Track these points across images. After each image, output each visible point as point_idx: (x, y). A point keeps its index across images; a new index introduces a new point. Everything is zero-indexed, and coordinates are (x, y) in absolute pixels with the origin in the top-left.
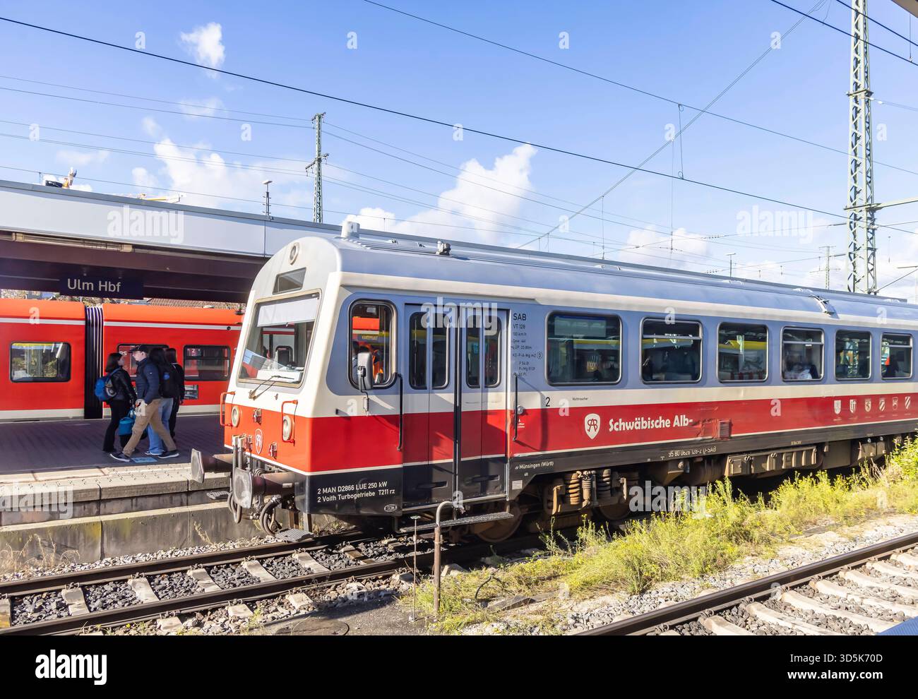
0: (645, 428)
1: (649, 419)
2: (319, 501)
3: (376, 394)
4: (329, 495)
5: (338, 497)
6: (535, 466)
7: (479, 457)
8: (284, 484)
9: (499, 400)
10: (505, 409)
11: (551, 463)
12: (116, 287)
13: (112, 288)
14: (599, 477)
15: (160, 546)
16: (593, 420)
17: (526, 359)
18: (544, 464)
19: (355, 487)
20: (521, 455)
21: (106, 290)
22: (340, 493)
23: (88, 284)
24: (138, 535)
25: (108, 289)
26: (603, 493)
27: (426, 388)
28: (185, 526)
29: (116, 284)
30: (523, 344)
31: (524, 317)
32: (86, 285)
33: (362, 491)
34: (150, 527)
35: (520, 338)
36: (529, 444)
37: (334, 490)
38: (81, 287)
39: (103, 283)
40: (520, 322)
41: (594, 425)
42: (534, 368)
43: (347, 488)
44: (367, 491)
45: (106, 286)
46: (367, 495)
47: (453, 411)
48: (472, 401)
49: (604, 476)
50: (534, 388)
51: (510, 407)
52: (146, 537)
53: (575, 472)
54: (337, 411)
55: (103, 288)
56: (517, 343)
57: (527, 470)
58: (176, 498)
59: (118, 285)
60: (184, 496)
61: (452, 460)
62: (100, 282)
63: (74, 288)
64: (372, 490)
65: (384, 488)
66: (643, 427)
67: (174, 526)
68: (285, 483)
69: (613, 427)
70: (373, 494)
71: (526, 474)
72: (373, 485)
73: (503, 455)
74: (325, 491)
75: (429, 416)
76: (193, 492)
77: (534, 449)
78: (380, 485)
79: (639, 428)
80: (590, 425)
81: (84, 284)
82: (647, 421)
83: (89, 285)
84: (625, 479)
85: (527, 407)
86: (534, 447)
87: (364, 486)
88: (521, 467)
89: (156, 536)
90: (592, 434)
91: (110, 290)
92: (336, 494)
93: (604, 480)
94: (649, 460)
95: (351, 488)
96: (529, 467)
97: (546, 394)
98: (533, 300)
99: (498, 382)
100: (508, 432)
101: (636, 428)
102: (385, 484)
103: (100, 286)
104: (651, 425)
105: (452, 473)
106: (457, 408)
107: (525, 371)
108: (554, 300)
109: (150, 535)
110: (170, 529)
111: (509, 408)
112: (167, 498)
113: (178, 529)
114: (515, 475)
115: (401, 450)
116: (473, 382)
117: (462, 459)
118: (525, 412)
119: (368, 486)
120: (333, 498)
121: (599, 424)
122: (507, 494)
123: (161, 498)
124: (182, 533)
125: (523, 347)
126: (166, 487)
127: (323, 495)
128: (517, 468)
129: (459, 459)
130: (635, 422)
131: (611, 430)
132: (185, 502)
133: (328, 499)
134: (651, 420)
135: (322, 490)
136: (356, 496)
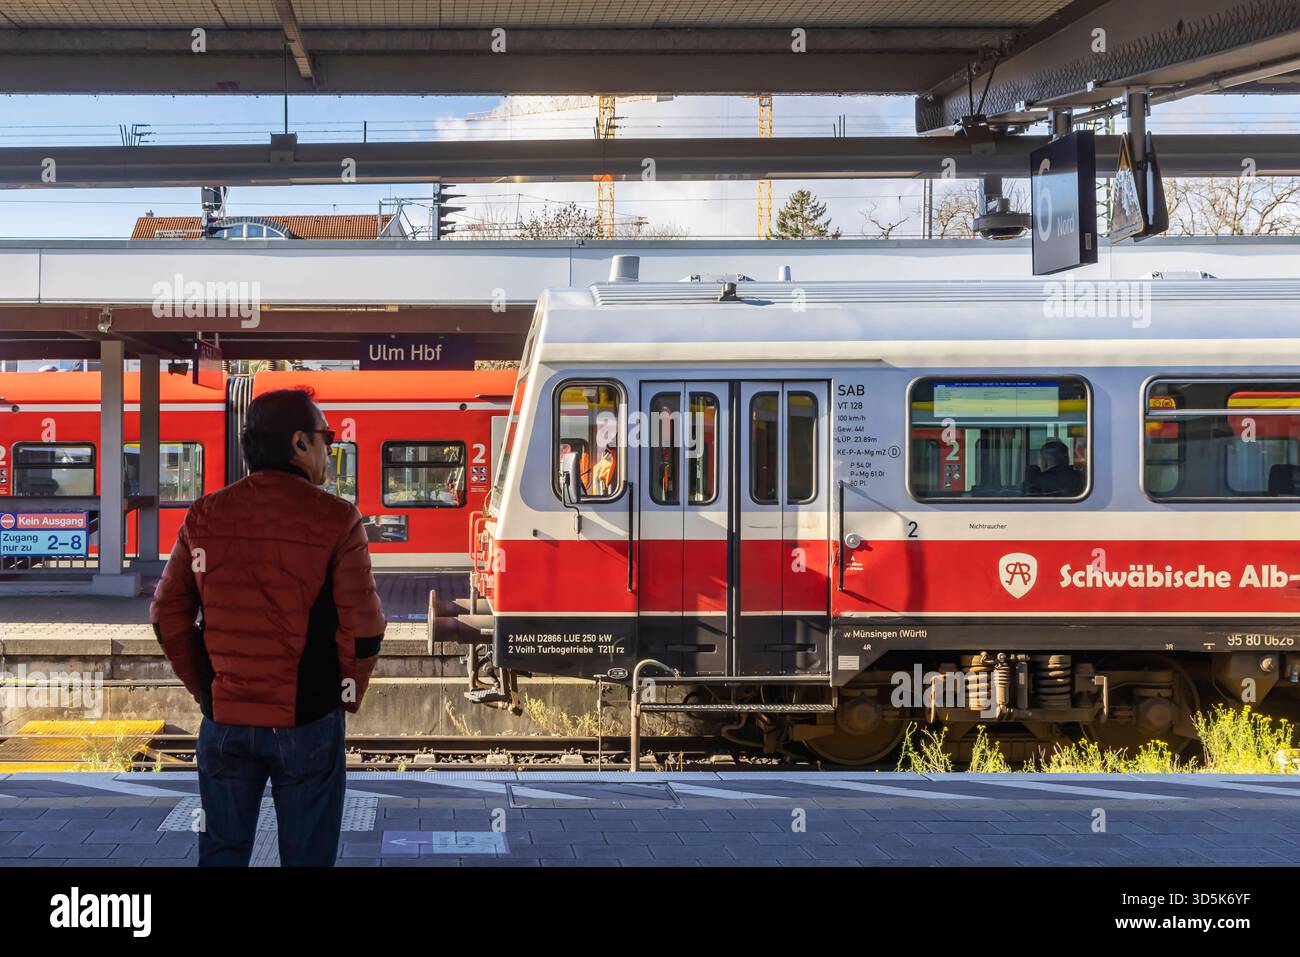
0: (1158, 584)
1: (1169, 568)
2: (510, 652)
3: (596, 510)
4: (524, 645)
5: (537, 649)
6: (886, 635)
7: (778, 613)
8: (482, 630)
9: (814, 523)
10: (826, 538)
11: (922, 633)
12: (436, 352)
13: (430, 354)
14: (1036, 668)
15: (403, 727)
16: (1018, 564)
17: (864, 459)
18: (906, 633)
19: (562, 638)
20: (856, 615)
21: (421, 358)
22: (540, 644)
23: (396, 351)
24: (376, 708)
25: (424, 357)
26: (1044, 697)
27: (678, 504)
28: (436, 704)
29: (434, 348)
30: (859, 434)
31: (860, 390)
32: (393, 352)
33: (574, 644)
34: (390, 699)
35: (853, 425)
36: (873, 599)
37: (532, 638)
38: (387, 356)
39: (417, 348)
40: (851, 398)
41: (1022, 573)
42: (882, 474)
43: (551, 638)
44: (581, 644)
45: (421, 352)
46: (580, 650)
47: (726, 539)
48: (761, 524)
49: (1050, 666)
50: (883, 506)
51: (835, 536)
52: (385, 712)
53: (978, 652)
54: (535, 533)
55: (417, 356)
56: (847, 434)
57: (868, 640)
58: (427, 664)
59: (438, 349)
60: (438, 663)
61: (724, 614)
62: (413, 346)
63: (379, 358)
64: (589, 645)
65: (608, 644)
66: (1150, 584)
67: (421, 703)
68: (483, 628)
69: (1067, 577)
70: (591, 650)
71: (868, 647)
72: (590, 638)
73: (824, 613)
74: (519, 638)
75: (683, 545)
76: (450, 657)
77: (881, 606)
78: (601, 639)
79: (1141, 584)
80: (1014, 573)
81: (391, 351)
82: (1164, 572)
83: (398, 352)
84: (1105, 678)
85: (868, 537)
86: (884, 604)
87: (576, 638)
88: (857, 634)
89: (398, 713)
90: (1018, 589)
91: (426, 358)
92: (535, 644)
93: (1051, 674)
94: (1170, 647)
95: (557, 638)
96: (872, 635)
97: (911, 516)
98: (880, 360)
99: (813, 495)
100: (831, 576)
101: (1133, 584)
102: (608, 638)
103: (413, 352)
104: (1174, 581)
105: (724, 633)
106: (734, 535)
107: (863, 478)
108: (923, 359)
109: (390, 709)
110: (416, 705)
111: (832, 538)
112: (415, 662)
113: (427, 707)
114: (844, 647)
115: (633, 592)
116: (764, 493)
117: (743, 614)
118: (865, 546)
119: (581, 638)
120: (531, 649)
121: (1033, 572)
122: (830, 677)
123: (408, 662)
124: (432, 712)
125: (858, 439)
126: (413, 646)
127: (515, 644)
128: (847, 635)
129: (738, 611)
130: (1129, 572)
131: (1064, 584)
132: (438, 671)
133: (524, 651)
134: (1173, 572)
135: (515, 637)
136: (564, 651)
